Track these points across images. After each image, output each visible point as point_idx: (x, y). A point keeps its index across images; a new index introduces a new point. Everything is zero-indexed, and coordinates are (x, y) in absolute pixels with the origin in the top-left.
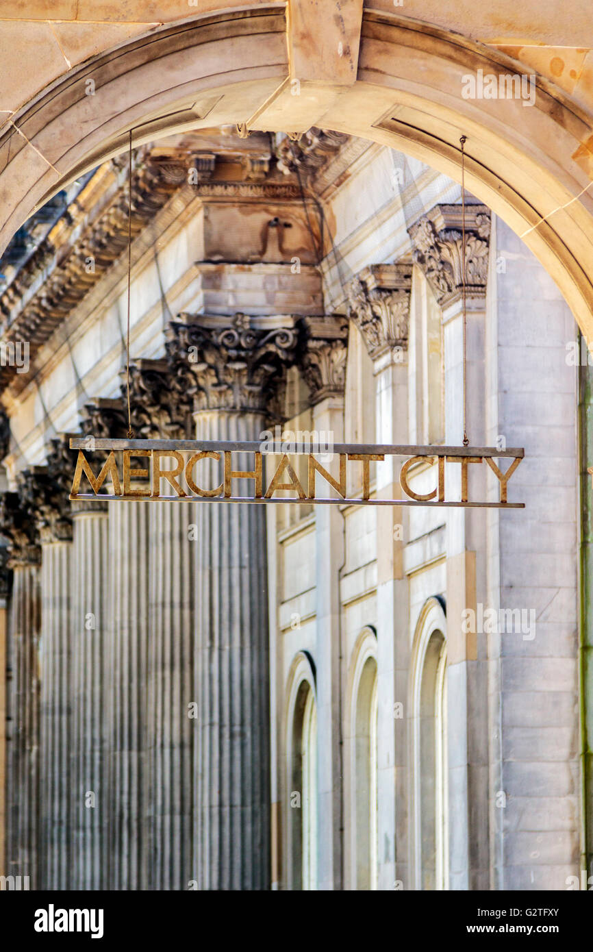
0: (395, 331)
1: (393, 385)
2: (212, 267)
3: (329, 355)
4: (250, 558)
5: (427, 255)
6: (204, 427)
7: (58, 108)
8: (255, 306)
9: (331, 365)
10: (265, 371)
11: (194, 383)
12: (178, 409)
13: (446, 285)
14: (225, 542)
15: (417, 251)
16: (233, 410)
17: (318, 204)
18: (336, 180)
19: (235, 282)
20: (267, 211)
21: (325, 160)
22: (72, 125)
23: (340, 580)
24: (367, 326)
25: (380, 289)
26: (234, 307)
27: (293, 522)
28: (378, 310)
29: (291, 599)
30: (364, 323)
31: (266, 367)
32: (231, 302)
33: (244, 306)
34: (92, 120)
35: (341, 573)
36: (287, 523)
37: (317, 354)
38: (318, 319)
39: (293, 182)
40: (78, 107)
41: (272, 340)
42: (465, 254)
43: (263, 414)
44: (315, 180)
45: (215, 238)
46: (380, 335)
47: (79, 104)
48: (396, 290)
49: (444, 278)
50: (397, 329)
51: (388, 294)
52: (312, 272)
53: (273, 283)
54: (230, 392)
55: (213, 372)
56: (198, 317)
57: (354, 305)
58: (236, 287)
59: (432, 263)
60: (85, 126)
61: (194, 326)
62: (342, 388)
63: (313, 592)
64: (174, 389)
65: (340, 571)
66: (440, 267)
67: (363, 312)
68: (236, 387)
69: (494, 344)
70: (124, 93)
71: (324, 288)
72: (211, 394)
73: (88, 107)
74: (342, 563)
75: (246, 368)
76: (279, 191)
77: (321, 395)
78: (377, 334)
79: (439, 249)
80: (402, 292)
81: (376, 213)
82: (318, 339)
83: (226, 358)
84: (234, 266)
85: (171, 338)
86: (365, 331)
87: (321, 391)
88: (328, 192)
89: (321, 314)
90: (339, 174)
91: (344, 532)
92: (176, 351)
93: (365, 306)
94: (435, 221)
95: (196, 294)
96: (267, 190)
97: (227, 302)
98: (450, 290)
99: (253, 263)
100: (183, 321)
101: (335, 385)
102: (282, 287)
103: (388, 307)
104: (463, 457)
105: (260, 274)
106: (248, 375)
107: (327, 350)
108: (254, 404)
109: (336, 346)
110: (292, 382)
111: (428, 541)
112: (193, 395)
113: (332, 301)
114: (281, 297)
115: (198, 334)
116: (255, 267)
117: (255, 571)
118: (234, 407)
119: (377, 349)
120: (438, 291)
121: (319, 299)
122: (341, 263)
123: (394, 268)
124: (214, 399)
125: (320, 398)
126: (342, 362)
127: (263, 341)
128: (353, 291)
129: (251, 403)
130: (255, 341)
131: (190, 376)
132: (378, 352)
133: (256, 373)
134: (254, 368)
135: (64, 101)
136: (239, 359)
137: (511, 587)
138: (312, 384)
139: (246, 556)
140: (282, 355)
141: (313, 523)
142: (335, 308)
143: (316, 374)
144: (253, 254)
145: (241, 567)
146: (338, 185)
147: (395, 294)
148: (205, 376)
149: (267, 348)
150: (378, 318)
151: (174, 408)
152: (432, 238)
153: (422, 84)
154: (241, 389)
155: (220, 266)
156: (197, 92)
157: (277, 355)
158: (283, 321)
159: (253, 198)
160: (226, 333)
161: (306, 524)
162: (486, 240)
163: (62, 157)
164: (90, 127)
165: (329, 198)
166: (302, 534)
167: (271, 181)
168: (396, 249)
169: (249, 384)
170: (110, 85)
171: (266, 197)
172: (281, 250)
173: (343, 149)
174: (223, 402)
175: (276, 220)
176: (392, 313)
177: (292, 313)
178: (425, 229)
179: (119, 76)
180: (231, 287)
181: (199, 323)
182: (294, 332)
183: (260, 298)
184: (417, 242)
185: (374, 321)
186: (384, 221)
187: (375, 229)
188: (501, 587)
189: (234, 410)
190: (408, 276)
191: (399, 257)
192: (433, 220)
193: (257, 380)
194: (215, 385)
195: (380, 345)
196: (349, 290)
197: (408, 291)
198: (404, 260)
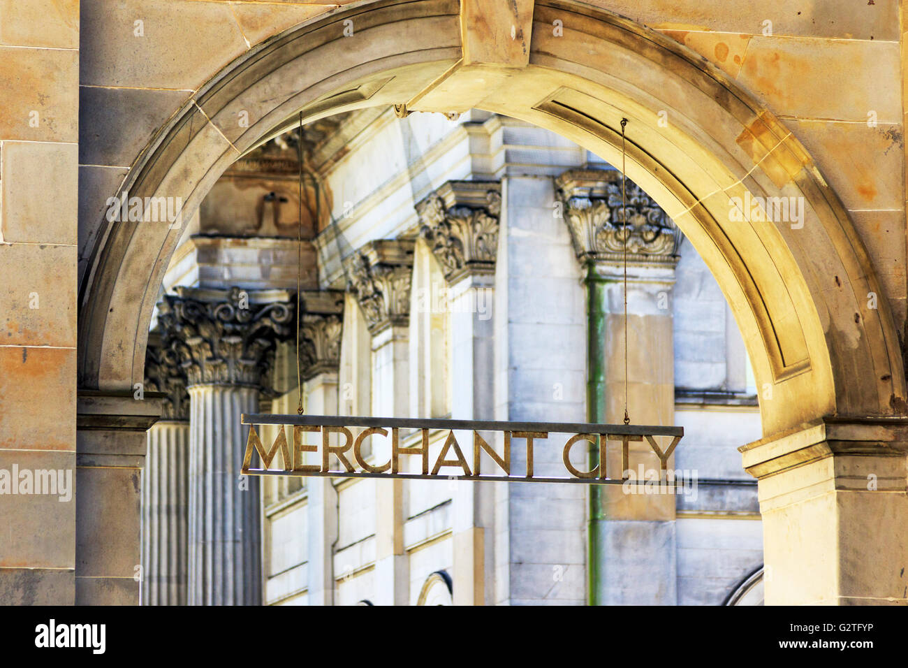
0: (397, 306)
1: (395, 360)
2: (207, 241)
3: (324, 330)
4: (244, 533)
5: (436, 232)
6: (199, 401)
7: (238, 88)
8: (250, 280)
9: (326, 340)
10: (260, 345)
11: (188, 356)
12: (167, 382)
13: (454, 262)
14: (219, 517)
15: (425, 227)
16: (227, 384)
17: (313, 179)
18: (334, 155)
19: (230, 256)
20: (263, 186)
21: (324, 135)
22: (252, 104)
23: (333, 554)
24: (368, 301)
25: (382, 265)
26: (229, 281)
27: (281, 497)
28: (379, 285)
29: (279, 574)
30: (365, 298)
31: (261, 341)
32: (227, 276)
33: (240, 280)
34: (271, 100)
35: (334, 549)
36: (275, 498)
37: (311, 328)
38: (314, 294)
39: (290, 157)
40: (258, 87)
41: (268, 315)
42: (474, 231)
43: (257, 389)
44: (311, 155)
45: (211, 212)
46: (382, 310)
47: (258, 84)
48: (398, 266)
49: (453, 254)
50: (399, 305)
51: (390, 270)
52: (308, 246)
53: (268, 257)
54: (225, 366)
55: (208, 346)
56: (194, 291)
57: (355, 280)
58: (232, 260)
59: (442, 240)
60: (264, 105)
61: (190, 299)
62: (337, 363)
63: (305, 566)
64: (163, 362)
65: (333, 546)
66: (450, 243)
67: (363, 287)
68: (231, 361)
69: (505, 321)
70: (302, 73)
71: (320, 262)
72: (205, 367)
73: (267, 86)
74: (336, 537)
75: (241, 342)
76: (276, 165)
77: (315, 369)
78: (378, 309)
79: (449, 226)
80: (404, 268)
81: (380, 188)
82: (313, 314)
83: (221, 332)
84: (229, 240)
85: (165, 311)
86: (365, 306)
87: (315, 366)
88: (324, 168)
89: (316, 288)
90: (339, 148)
91: (338, 507)
92: (170, 324)
93: (366, 282)
94: (446, 197)
95: (191, 268)
96: (264, 165)
97: (222, 276)
98: (459, 266)
99: (249, 237)
100: (179, 294)
101: (330, 361)
102: (277, 261)
103: (390, 283)
104: (625, 435)
105: (255, 248)
106: (242, 349)
107: (323, 325)
108: (249, 378)
109: (332, 321)
110: (281, 357)
111: (431, 516)
112: (186, 369)
113: (329, 276)
114: (276, 270)
115: (193, 308)
116: (251, 242)
117: (248, 545)
118: (229, 382)
119: (378, 324)
120: (446, 268)
121: (314, 274)
122: (340, 237)
123: (396, 244)
124: (208, 373)
125: (314, 372)
126: (336, 338)
127: (258, 316)
128: (354, 267)
129: (245, 377)
130: (250, 316)
131: (184, 350)
132: (379, 327)
133: (251, 347)
134: (249, 342)
135: (244, 81)
136: (235, 333)
137: (521, 563)
138: (306, 358)
139: (240, 530)
140: (277, 329)
141: (306, 498)
142: (331, 283)
143: (310, 349)
144: (248, 228)
145: (235, 541)
146: (336, 161)
147: (397, 270)
148: (200, 351)
149: (262, 322)
150: (380, 293)
151: (162, 381)
152: (442, 215)
153: (591, 67)
154: (236, 362)
155: (216, 240)
156: (373, 73)
157: (272, 330)
158: (278, 295)
159: (249, 172)
160: (221, 306)
161: (297, 498)
162: (496, 217)
163: (242, 136)
164: (270, 107)
165: (326, 174)
166: (292, 508)
167: (267, 156)
168: (400, 225)
169: (245, 358)
170: (289, 65)
171: (262, 171)
172: (277, 224)
173: (343, 125)
174: (218, 376)
175: (272, 194)
176: (393, 288)
177: (287, 287)
178: (434, 206)
179: (298, 57)
180: (226, 260)
181: (195, 297)
182: (289, 306)
183: (255, 273)
184: (425, 218)
185: (376, 296)
186: (386, 197)
187: (378, 203)
188: (510, 563)
189: (229, 384)
190: (411, 252)
191: (402, 233)
192: (443, 196)
193: (252, 354)
194: (209, 359)
195: (380, 320)
196: (349, 265)
197: (411, 267)
198: (407, 236)
